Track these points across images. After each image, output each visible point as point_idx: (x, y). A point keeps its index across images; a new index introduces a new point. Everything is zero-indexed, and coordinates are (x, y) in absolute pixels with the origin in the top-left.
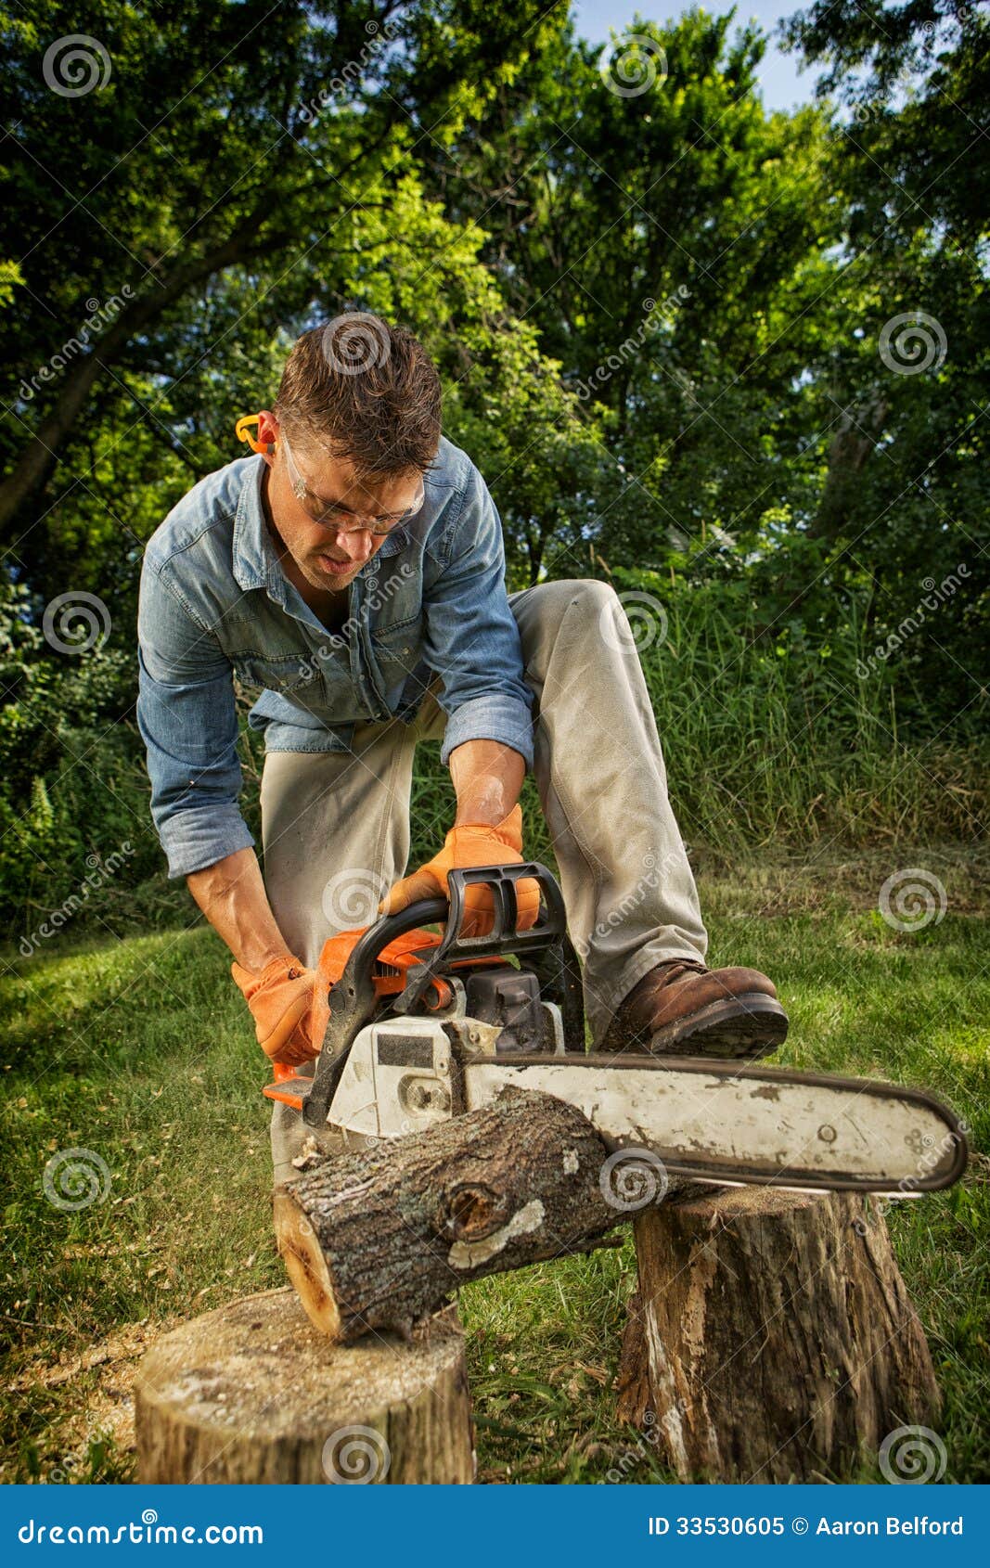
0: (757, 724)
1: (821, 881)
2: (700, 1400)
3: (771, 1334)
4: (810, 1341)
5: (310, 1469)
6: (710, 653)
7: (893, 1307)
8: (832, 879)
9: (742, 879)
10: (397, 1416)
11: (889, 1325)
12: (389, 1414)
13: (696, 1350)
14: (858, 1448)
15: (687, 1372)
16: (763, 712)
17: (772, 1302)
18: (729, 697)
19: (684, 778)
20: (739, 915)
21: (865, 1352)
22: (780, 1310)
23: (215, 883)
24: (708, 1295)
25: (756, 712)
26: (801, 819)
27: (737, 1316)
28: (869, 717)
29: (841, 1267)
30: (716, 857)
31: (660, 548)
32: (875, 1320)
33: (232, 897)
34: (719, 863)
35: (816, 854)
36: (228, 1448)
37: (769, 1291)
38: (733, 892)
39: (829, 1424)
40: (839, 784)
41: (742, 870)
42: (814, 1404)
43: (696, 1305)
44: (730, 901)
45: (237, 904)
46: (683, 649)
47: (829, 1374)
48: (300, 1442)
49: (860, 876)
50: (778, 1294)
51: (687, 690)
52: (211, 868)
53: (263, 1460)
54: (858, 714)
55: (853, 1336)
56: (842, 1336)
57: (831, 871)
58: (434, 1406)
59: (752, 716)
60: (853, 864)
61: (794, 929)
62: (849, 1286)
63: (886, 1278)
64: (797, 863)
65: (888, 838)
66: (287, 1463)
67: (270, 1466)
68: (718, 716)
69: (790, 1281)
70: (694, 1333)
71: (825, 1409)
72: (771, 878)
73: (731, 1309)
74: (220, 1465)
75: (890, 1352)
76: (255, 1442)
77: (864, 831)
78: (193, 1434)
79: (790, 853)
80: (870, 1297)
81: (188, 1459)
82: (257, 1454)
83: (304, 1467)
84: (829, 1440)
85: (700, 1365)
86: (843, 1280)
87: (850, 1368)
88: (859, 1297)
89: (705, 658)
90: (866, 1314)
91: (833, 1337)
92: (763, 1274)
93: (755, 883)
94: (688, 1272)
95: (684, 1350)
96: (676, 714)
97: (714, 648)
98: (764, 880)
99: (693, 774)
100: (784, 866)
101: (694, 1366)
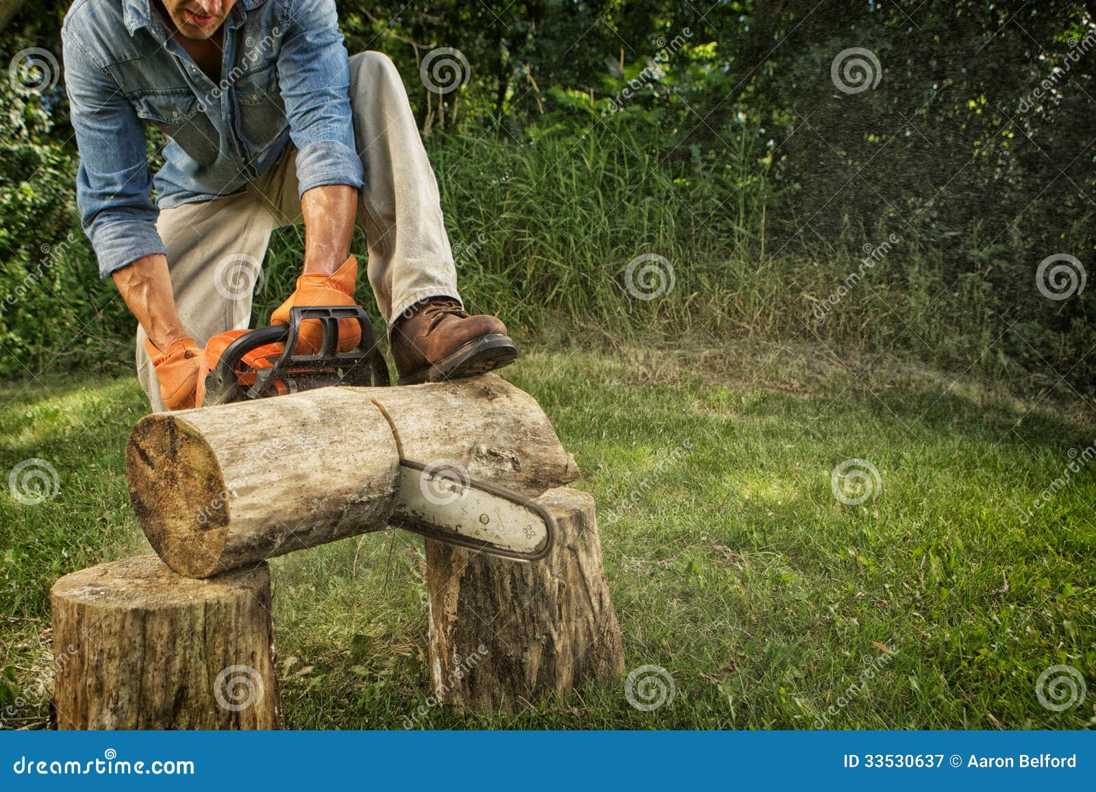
0: (650, 230)
1: (686, 362)
2: (452, 650)
3: (502, 608)
4: (527, 615)
5: (153, 627)
6: (617, 167)
7: (597, 608)
8: (695, 361)
9: (622, 356)
10: (210, 605)
11: (591, 618)
12: (206, 604)
13: (452, 618)
14: (556, 689)
15: (446, 632)
16: (656, 220)
17: (503, 589)
18: (630, 207)
19: (585, 272)
20: (615, 382)
21: (570, 631)
22: (509, 594)
23: (133, 277)
24: (462, 581)
25: (650, 219)
26: (678, 312)
27: (479, 596)
28: (743, 231)
29: (556, 572)
30: (605, 338)
31: (598, 74)
32: (580, 612)
33: (145, 289)
34: (607, 342)
35: (687, 340)
36: (102, 615)
37: (502, 580)
38: (613, 366)
39: (535, 669)
40: (712, 286)
41: (624, 349)
42: (525, 655)
43: (454, 589)
44: (610, 372)
45: (148, 296)
46: (596, 162)
47: (538, 636)
48: (147, 612)
49: (719, 361)
50: (507, 582)
51: (596, 197)
52: (129, 266)
53: (124, 620)
54: (735, 228)
55: (561, 617)
56: (552, 615)
57: (696, 356)
58: (238, 606)
59: (646, 223)
60: (716, 351)
61: (652, 396)
62: (561, 586)
63: (593, 589)
64: (670, 347)
65: (746, 332)
66: (138, 623)
67: (127, 624)
68: (619, 220)
69: (517, 576)
70: (451, 608)
71: (533, 658)
72: (647, 356)
73: (475, 590)
74: (98, 624)
75: (590, 636)
76: (119, 611)
77: (726, 325)
78: (82, 608)
79: (666, 339)
80: (578, 598)
81: (79, 622)
82: (119, 617)
83: (149, 626)
84: (534, 679)
85: (454, 627)
86: (557, 580)
87: (555, 636)
88: (568, 594)
89: (612, 171)
90: (573, 607)
91: (545, 615)
92: (498, 568)
93: (632, 359)
94: (450, 566)
95: (445, 618)
96: (584, 217)
97: (622, 164)
98: (641, 358)
99: (593, 267)
100: (660, 348)
101: (450, 628)
